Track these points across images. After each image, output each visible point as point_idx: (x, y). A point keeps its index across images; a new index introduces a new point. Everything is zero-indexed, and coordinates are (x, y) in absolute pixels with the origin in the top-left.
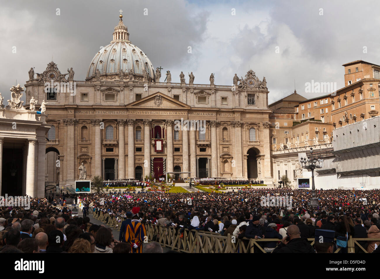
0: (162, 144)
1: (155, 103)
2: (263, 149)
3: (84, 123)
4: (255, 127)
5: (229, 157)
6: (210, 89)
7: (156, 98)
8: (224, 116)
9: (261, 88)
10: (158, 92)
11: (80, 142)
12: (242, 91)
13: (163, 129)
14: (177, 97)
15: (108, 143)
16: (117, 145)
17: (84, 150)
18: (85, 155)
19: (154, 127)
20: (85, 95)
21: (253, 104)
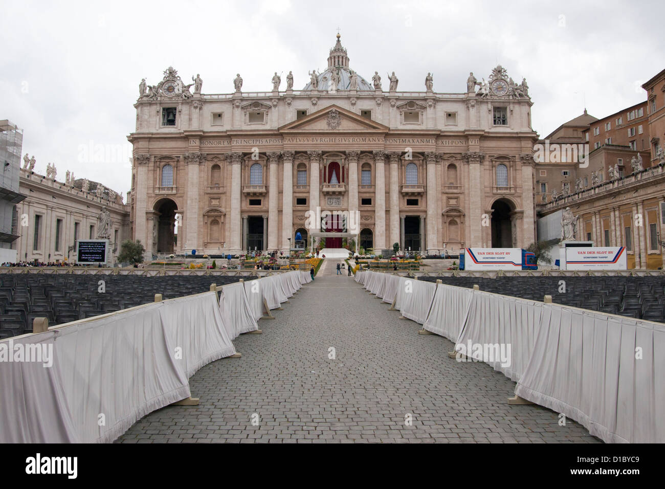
1: (329, 124)
2: (521, 200)
3: (216, 160)
4: (507, 164)
5: (458, 214)
6: (426, 100)
7: (329, 115)
8: (450, 145)
9: (518, 95)
10: (334, 106)
11: (209, 191)
12: (482, 102)
13: (343, 168)
14: (366, 113)
15: (252, 190)
16: (265, 195)
17: (215, 202)
18: (216, 210)
19: (328, 164)
20: (219, 116)
21: (504, 124)
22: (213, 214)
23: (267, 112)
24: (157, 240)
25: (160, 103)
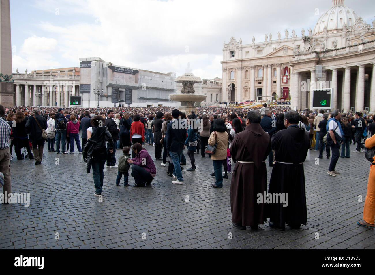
0: (287, 78)
1: (284, 52)
3: (247, 69)
7: (284, 49)
10: (285, 45)
11: (245, 80)
13: (290, 69)
15: (258, 79)
16: (263, 80)
17: (247, 84)
18: (247, 87)
19: (284, 68)
20: (248, 52)
22: (246, 88)
23: (263, 50)
24: (230, 97)
25: (229, 50)
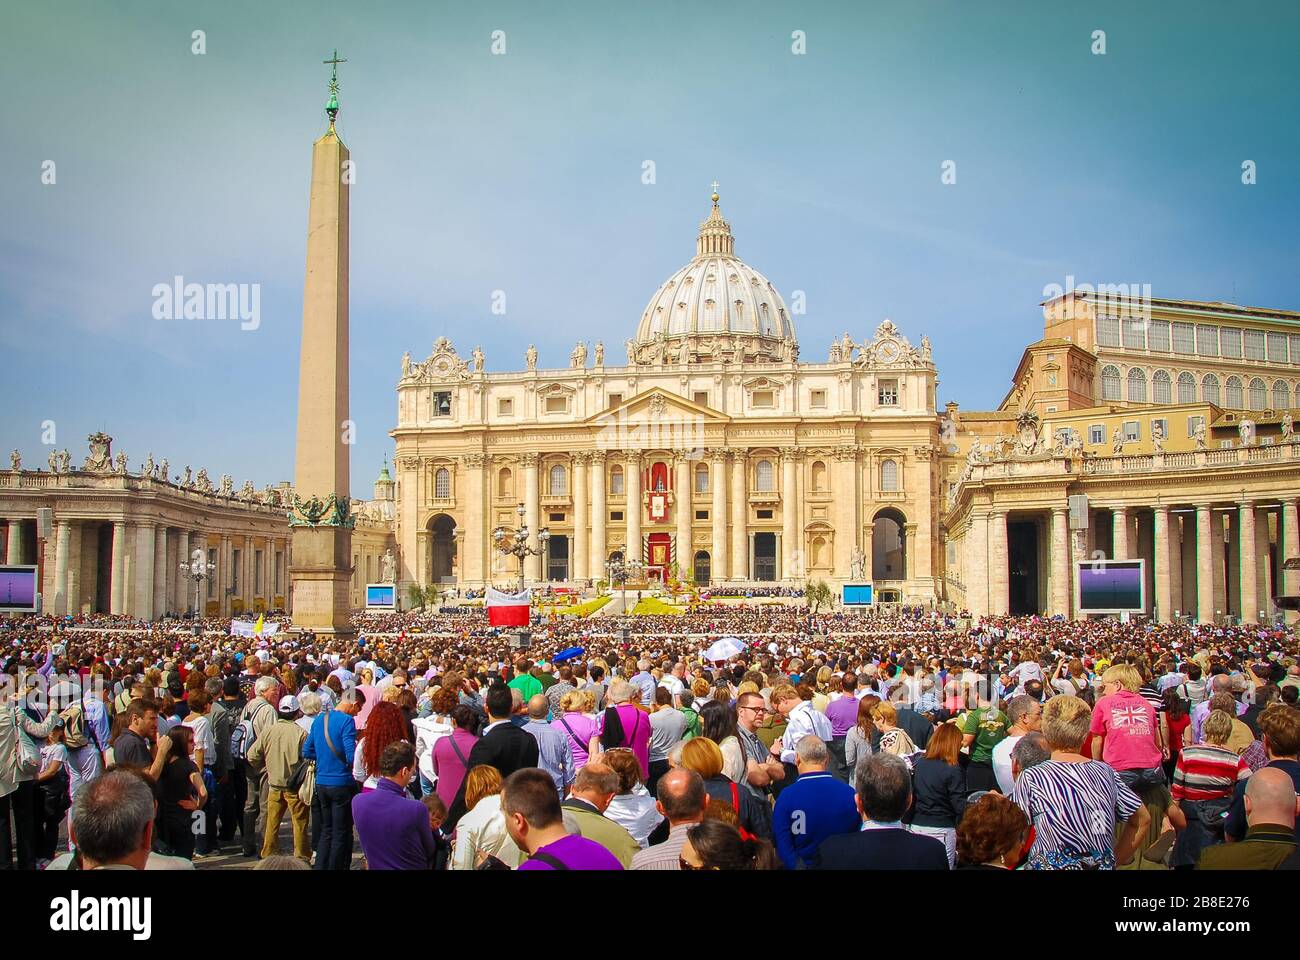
0: (666, 502)
2: (914, 510)
3: (505, 462)
4: (896, 459)
5: (827, 530)
6: (782, 374)
7: (652, 401)
8: (816, 435)
9: (912, 363)
10: (656, 388)
11: (496, 502)
12: (863, 374)
13: (672, 470)
14: (701, 397)
15: (551, 502)
16: (570, 508)
17: (504, 518)
19: (652, 465)
20: (506, 403)
21: (895, 403)
23: (571, 397)
24: (431, 567)
25: (431, 387)
